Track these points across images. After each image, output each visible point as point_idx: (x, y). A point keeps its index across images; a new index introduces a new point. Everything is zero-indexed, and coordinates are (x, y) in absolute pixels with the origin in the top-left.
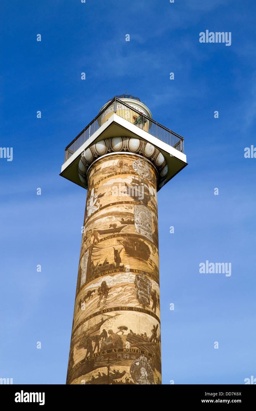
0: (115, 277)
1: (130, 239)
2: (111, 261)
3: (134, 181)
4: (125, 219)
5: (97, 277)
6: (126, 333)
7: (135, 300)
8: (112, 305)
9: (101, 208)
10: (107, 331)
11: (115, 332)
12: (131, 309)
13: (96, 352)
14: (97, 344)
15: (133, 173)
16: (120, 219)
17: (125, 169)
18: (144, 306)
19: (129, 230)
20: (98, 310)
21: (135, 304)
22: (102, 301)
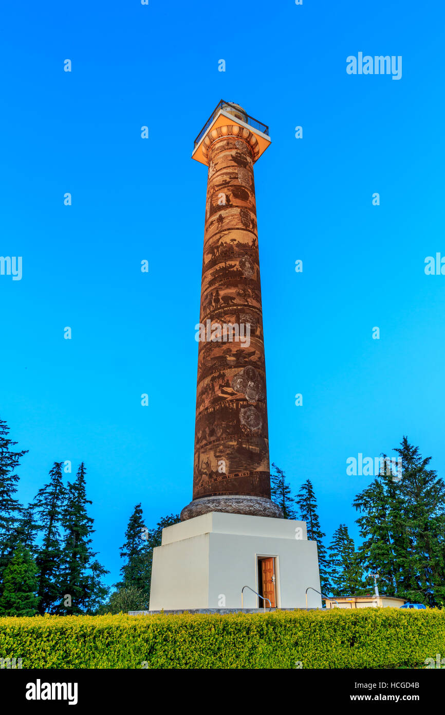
0: (227, 211)
1: (236, 188)
3: (237, 153)
4: (232, 176)
5: (216, 212)
6: (236, 243)
7: (240, 224)
8: (226, 227)
9: (216, 172)
10: (223, 242)
11: (228, 242)
12: (238, 229)
13: (217, 255)
14: (218, 251)
15: (236, 148)
16: (228, 176)
17: (231, 146)
18: (246, 227)
19: (235, 182)
20: (218, 231)
21: (240, 226)
22: (220, 226)
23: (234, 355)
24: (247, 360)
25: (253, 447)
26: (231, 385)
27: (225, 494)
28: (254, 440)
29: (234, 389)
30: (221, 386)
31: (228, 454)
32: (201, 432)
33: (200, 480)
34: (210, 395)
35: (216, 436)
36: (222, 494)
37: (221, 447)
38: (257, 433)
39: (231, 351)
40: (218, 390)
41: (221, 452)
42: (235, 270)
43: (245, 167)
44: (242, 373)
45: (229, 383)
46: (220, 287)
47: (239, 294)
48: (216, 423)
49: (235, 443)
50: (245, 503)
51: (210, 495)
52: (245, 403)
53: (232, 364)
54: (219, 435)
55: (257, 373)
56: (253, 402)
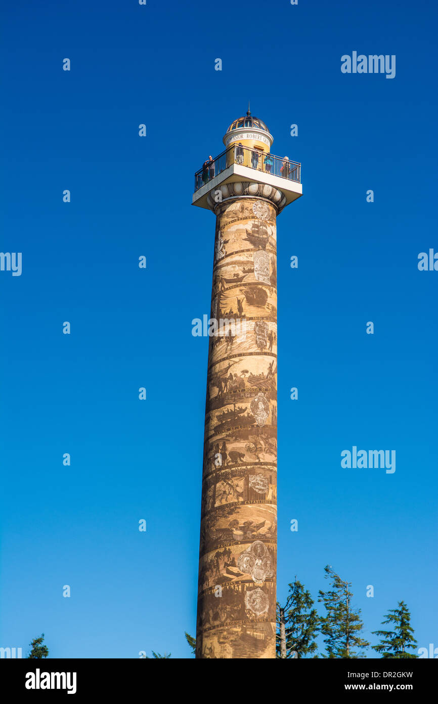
1: (250, 288)
2: (235, 311)
3: (254, 226)
4: (246, 269)
6: (248, 375)
7: (254, 346)
8: (236, 352)
9: (227, 256)
10: (233, 374)
11: (239, 375)
12: (251, 354)
13: (225, 392)
14: (226, 385)
15: (253, 217)
16: (241, 268)
17: (246, 213)
18: (261, 349)
19: (250, 279)
20: (226, 356)
21: (255, 349)
22: (229, 348)
23: (241, 529)
24: (255, 533)
25: (258, 634)
26: (237, 564)
28: (260, 625)
29: (240, 568)
30: (226, 565)
31: (232, 641)
32: (204, 614)
34: (214, 574)
35: (220, 621)
37: (225, 633)
38: (263, 617)
39: (238, 523)
40: (223, 569)
41: (225, 638)
42: (246, 415)
43: (264, 248)
44: (249, 550)
45: (235, 562)
46: (227, 438)
47: (249, 449)
48: (220, 606)
49: (239, 630)
52: (251, 585)
53: (239, 539)
54: (223, 619)
55: (265, 548)
56: (260, 583)
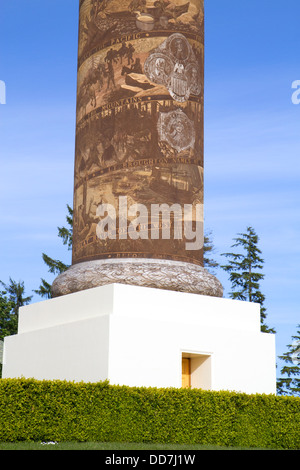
23: (150, 12)
24: (172, 21)
25: (179, 181)
26: (143, 69)
27: (131, 257)
28: (182, 168)
29: (148, 77)
30: (126, 71)
31: (136, 191)
32: (88, 150)
33: (87, 232)
34: (105, 86)
35: (116, 159)
36: (126, 256)
37: (125, 179)
38: (186, 156)
40: (120, 78)
41: (124, 186)
44: (164, 46)
48: (116, 136)
49: (149, 173)
50: (164, 270)
51: (106, 257)
52: (167, 103)
53: (146, 28)
54: (121, 158)
55: (190, 47)
56: (181, 102)
